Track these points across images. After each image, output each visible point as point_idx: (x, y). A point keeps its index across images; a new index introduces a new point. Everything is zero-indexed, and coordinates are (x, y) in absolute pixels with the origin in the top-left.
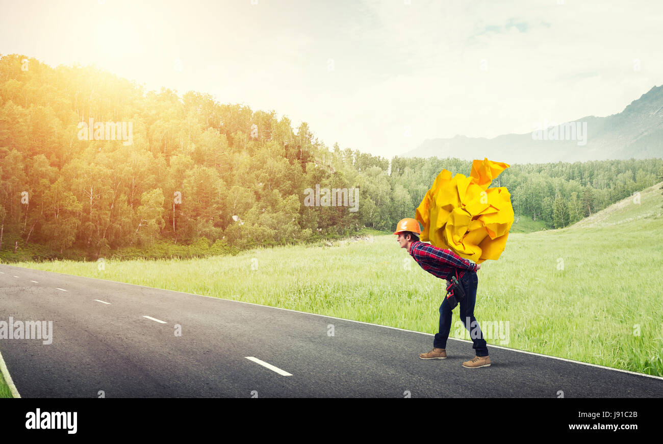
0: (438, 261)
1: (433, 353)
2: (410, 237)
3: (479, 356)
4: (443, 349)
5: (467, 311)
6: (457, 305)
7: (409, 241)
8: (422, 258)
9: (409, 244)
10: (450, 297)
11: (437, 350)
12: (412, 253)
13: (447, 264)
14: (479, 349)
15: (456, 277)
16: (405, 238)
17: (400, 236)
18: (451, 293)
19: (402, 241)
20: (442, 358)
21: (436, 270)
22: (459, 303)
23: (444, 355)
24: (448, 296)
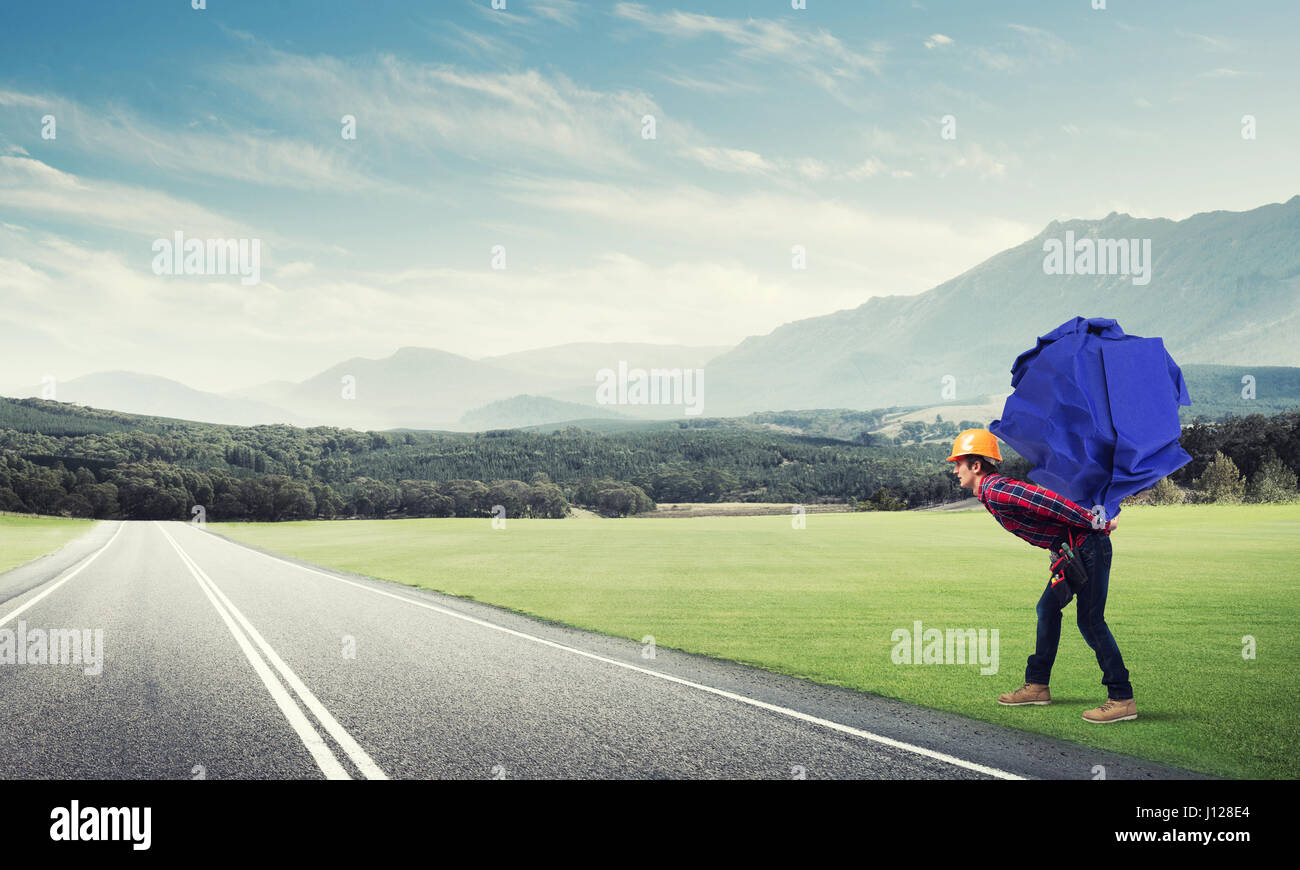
0: (1034, 514)
1: (1024, 692)
2: (979, 467)
3: (1115, 699)
4: (1044, 686)
5: (1091, 611)
6: (1071, 599)
7: (978, 474)
8: (1002, 508)
9: (978, 480)
10: (1057, 584)
11: (1033, 687)
12: (984, 496)
13: (1052, 519)
14: (1115, 686)
15: (1069, 545)
16: (970, 468)
17: (959, 465)
18: (1060, 576)
19: (964, 473)
21: (1030, 530)
22: (1075, 596)
23: (1046, 697)
24: (1053, 581)
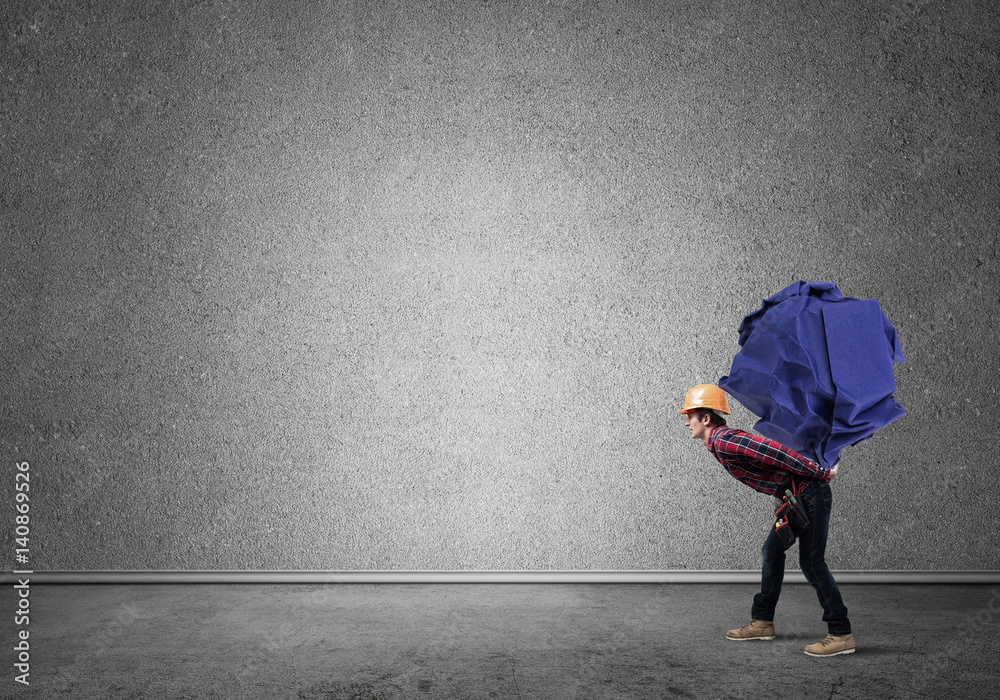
0: (759, 463)
1: (750, 628)
2: (709, 419)
3: (835, 635)
4: (769, 623)
5: (812, 553)
6: (794, 542)
7: (708, 426)
8: (730, 457)
9: (708, 432)
10: (781, 528)
11: (758, 623)
12: (713, 447)
13: (776, 468)
14: (834, 622)
15: (792, 491)
16: (700, 420)
17: (690, 418)
18: (784, 521)
19: (695, 425)
20: (767, 638)
21: (756, 477)
22: (797, 539)
23: (771, 633)
24: (778, 525)
